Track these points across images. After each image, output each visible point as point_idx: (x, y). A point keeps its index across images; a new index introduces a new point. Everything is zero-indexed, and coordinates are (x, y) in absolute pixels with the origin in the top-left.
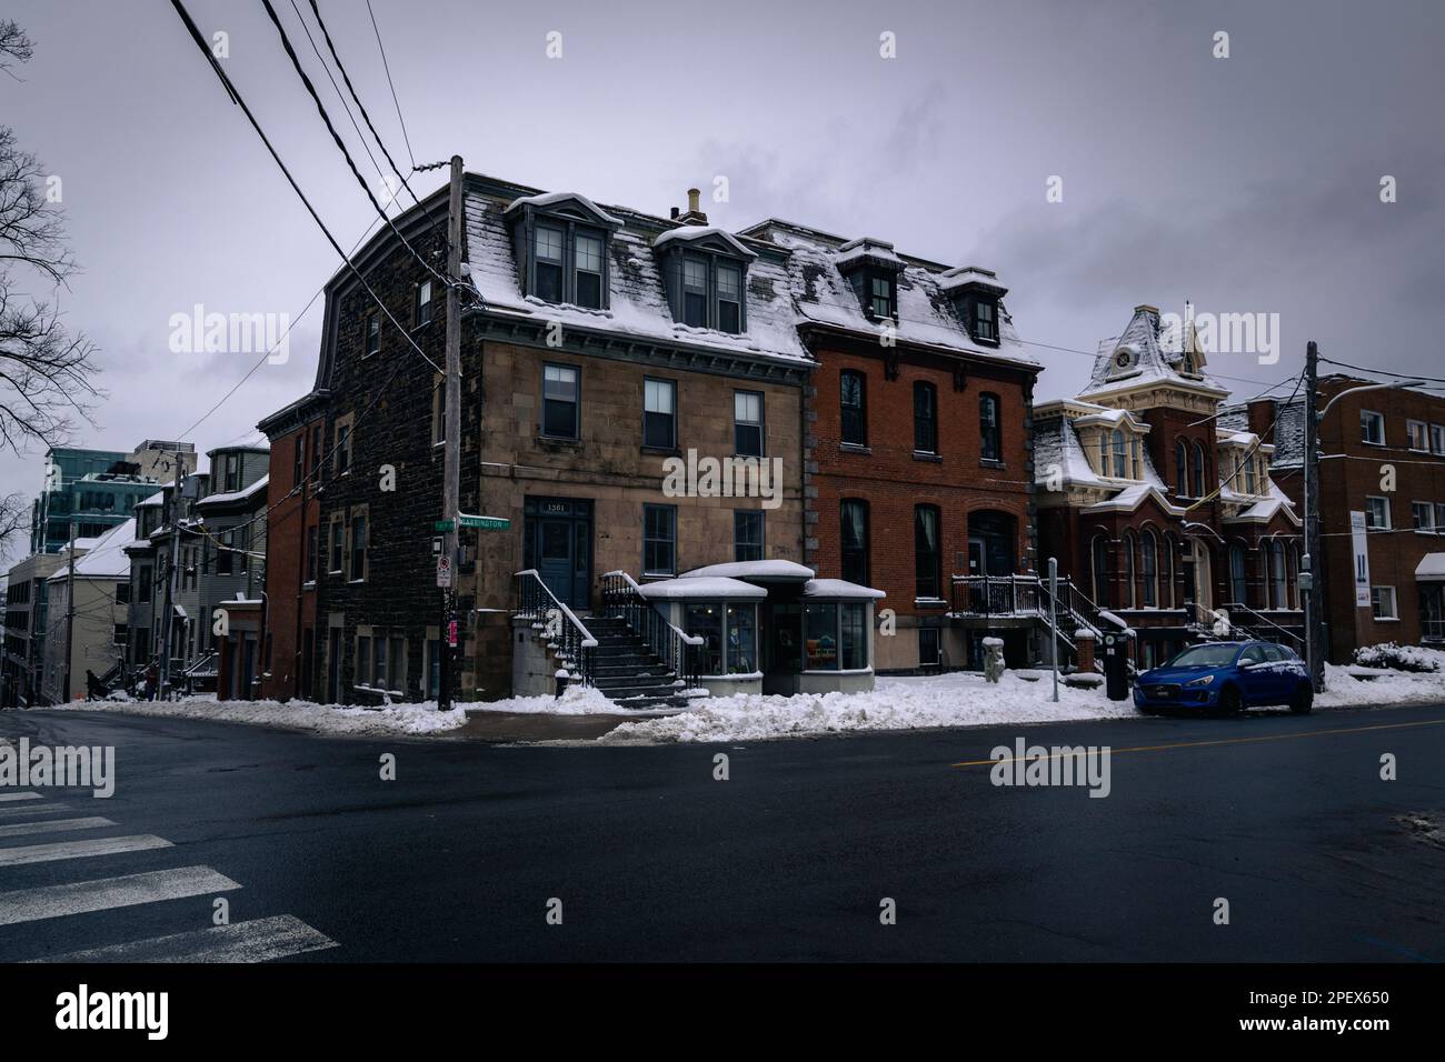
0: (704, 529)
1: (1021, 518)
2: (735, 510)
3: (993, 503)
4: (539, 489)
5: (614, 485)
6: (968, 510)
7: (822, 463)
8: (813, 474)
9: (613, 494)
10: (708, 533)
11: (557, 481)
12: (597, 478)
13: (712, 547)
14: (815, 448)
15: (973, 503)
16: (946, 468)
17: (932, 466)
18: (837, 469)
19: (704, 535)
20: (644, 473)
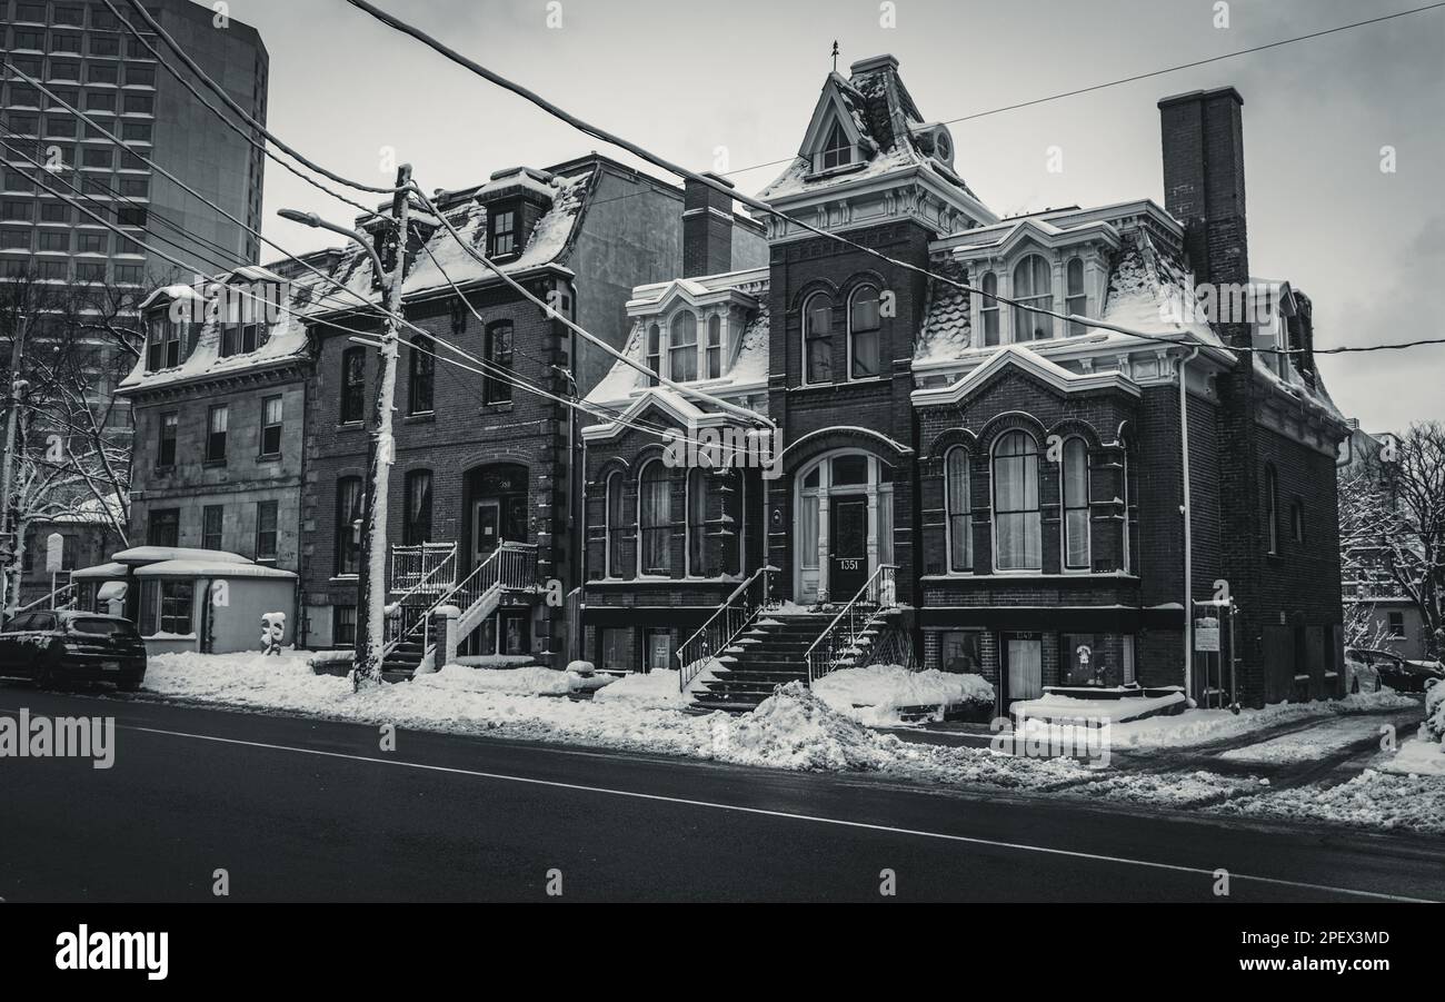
0: (238, 522)
1: (534, 468)
2: (258, 503)
3: (495, 455)
4: (155, 505)
5: (188, 496)
6: (463, 469)
7: (323, 447)
8: (314, 459)
9: (189, 502)
10: (240, 525)
11: (162, 498)
12: (179, 492)
13: (241, 536)
14: (318, 435)
15: (467, 459)
16: (440, 426)
17: (425, 427)
18: (334, 451)
19: (237, 527)
20: (205, 483)
